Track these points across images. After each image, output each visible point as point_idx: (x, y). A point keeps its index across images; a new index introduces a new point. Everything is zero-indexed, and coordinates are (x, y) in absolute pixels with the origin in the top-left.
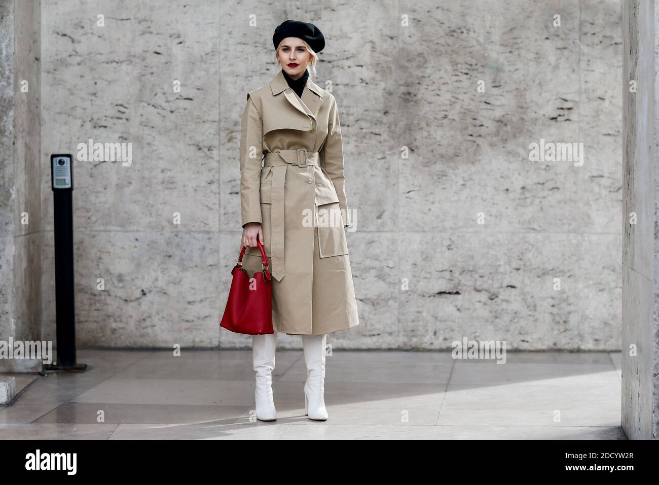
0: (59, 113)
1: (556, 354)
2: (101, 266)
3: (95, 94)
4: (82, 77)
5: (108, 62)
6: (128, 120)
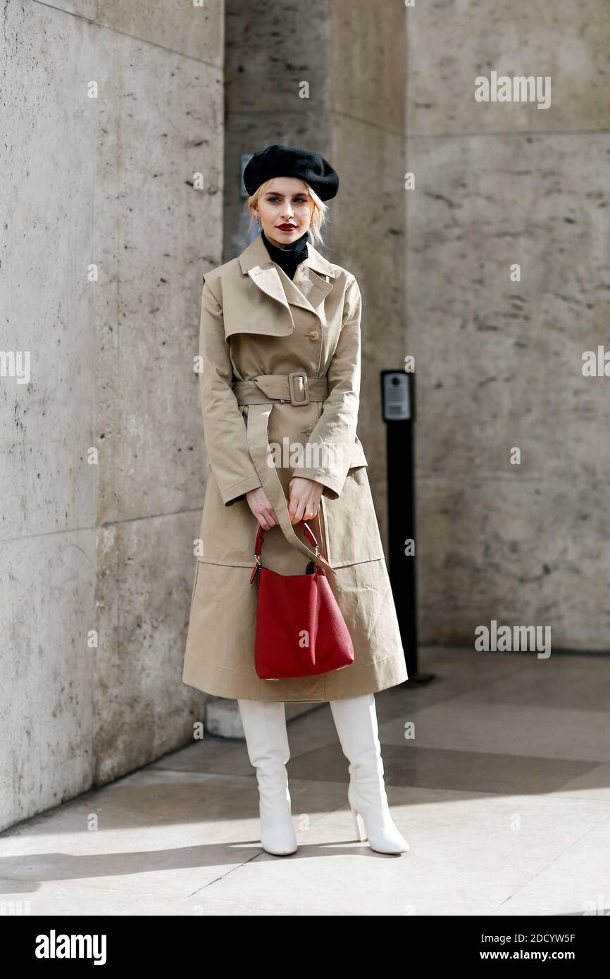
0: (432, 309)
2: (488, 529)
3: (480, 282)
4: (463, 256)
5: (501, 235)
6: (527, 318)
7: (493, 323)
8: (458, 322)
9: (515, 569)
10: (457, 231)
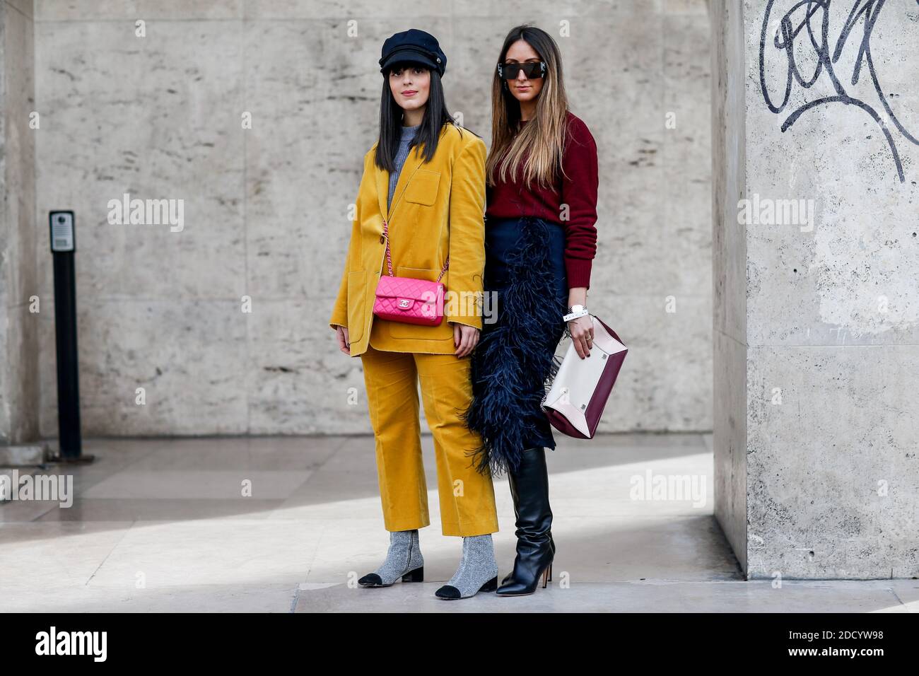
0: (58, 163)
1: (640, 437)
2: (109, 341)
3: (99, 140)
4: (83, 120)
5: (114, 103)
6: (137, 170)
7: (109, 174)
8: (81, 173)
9: (132, 372)
10: (78, 100)
